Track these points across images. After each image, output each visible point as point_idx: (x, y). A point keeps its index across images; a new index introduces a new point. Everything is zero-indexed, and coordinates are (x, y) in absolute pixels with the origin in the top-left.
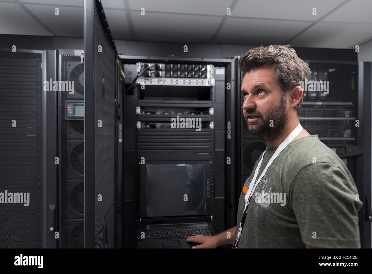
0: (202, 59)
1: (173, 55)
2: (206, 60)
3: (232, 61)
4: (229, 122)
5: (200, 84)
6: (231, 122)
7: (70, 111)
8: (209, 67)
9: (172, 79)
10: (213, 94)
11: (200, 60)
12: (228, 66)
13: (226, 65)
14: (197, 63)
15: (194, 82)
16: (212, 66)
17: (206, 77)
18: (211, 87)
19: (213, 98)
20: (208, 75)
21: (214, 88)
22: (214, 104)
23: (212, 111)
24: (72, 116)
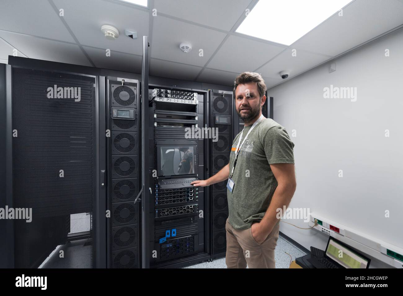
0: (192, 89)
1: (175, 86)
2: (193, 90)
3: (208, 92)
4: (206, 125)
5: (190, 103)
6: (207, 125)
7: (115, 113)
8: (195, 94)
9: (175, 99)
10: (197, 109)
11: (190, 89)
12: (205, 94)
13: (204, 94)
14: (189, 91)
15: (187, 102)
16: (197, 94)
17: (193, 99)
18: (196, 105)
19: (197, 111)
20: (195, 98)
21: (198, 105)
22: (198, 114)
23: (197, 118)
24: (116, 116)
